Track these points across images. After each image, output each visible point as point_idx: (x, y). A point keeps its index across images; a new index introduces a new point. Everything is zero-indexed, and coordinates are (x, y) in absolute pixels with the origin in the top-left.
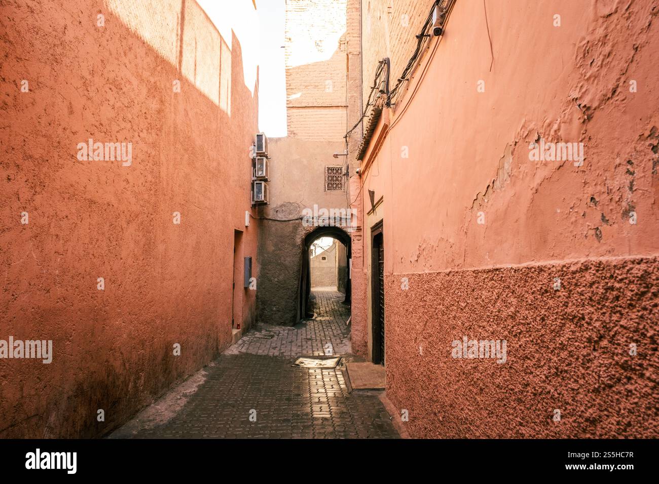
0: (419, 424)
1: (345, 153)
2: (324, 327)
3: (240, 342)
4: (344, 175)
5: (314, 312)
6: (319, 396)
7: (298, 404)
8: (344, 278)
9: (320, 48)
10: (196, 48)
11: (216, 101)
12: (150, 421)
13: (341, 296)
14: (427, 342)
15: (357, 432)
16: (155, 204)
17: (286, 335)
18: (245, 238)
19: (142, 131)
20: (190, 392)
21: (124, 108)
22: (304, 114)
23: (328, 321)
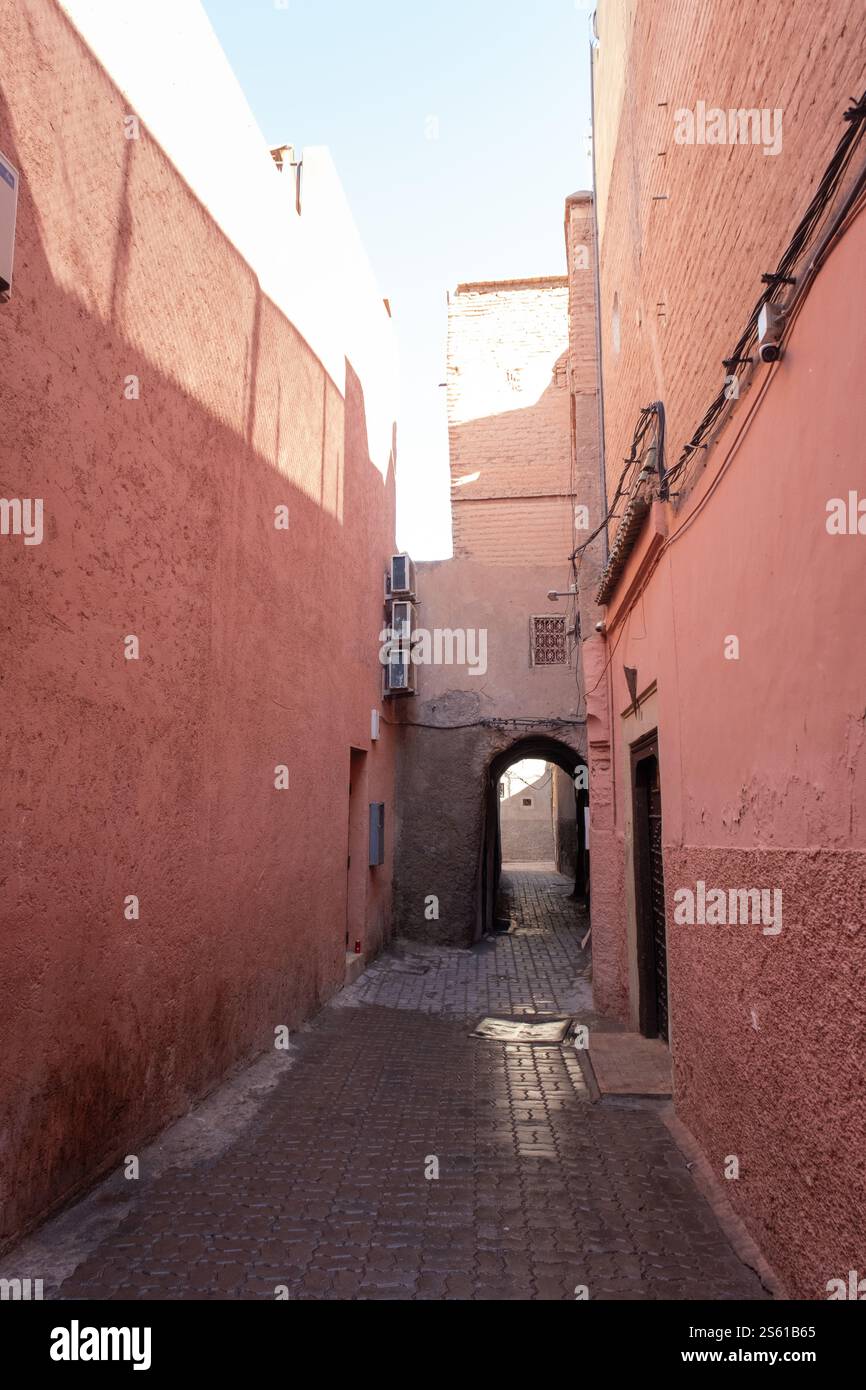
0: (755, 1187)
1: (572, 590)
2: (533, 951)
3: (361, 980)
4: (570, 634)
5: (510, 918)
6: (530, 1107)
7: (485, 1123)
8: (571, 845)
9: (516, 384)
10: (279, 398)
11: (316, 496)
12: (185, 1150)
13: (565, 882)
14: (769, 1003)
15: (615, 1196)
16: (201, 703)
17: (456, 966)
18: (371, 765)
19: (178, 563)
20: (264, 1089)
21: (149, 521)
22: (485, 512)
23: (541, 937)
